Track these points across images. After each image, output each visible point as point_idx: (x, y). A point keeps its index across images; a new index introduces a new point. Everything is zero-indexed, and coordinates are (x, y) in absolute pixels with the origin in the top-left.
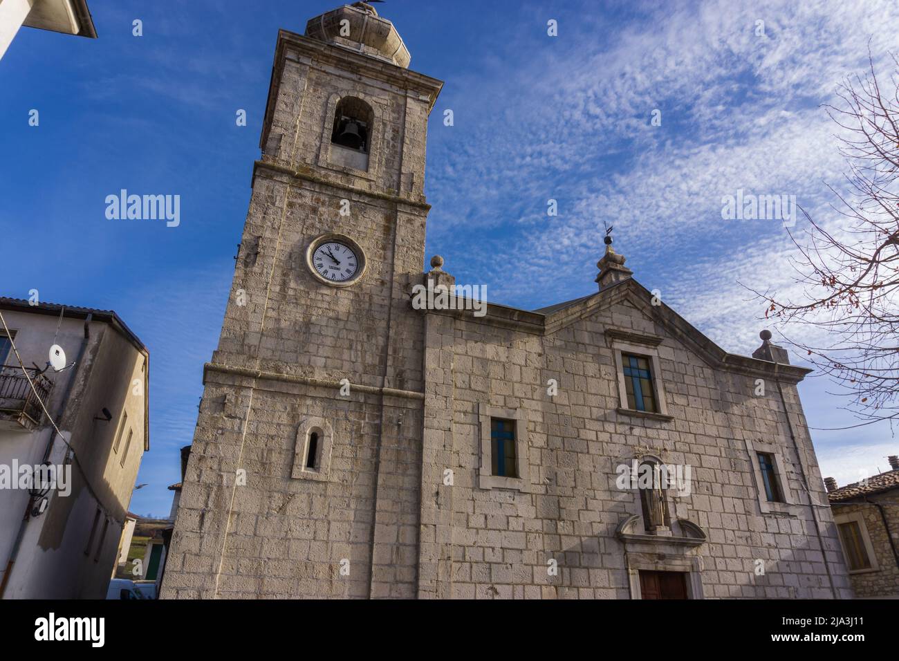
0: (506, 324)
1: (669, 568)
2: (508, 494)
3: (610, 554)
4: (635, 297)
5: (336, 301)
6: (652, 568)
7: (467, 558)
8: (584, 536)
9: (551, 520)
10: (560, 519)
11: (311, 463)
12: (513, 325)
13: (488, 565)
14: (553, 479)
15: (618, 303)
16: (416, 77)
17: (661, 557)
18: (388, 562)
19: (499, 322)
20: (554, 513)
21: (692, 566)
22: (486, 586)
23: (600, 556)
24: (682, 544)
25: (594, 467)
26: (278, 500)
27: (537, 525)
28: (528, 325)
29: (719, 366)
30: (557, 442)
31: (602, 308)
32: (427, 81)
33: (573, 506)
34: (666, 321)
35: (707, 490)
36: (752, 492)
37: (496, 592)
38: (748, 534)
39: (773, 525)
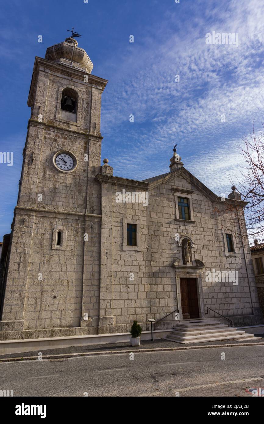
0: (133, 187)
1: (191, 277)
2: (133, 252)
3: (170, 272)
4: (184, 175)
5: (66, 179)
6: (185, 277)
7: (118, 276)
8: (160, 266)
9: (149, 261)
10: (152, 260)
11: (59, 243)
13: (125, 278)
14: (150, 246)
15: (177, 177)
16: (96, 78)
17: (188, 273)
18: (89, 278)
19: (130, 186)
20: (150, 258)
21: (199, 276)
22: (125, 285)
23: (166, 273)
24: (196, 268)
25: (165, 241)
26: (47, 257)
27: (144, 263)
28: (142, 187)
29: (214, 201)
30: (152, 232)
31: (171, 179)
32: (101, 80)
33: (156, 256)
34: (196, 184)
35: (207, 248)
36: (223, 249)
37: (128, 287)
38: (220, 264)
39: (229, 260)
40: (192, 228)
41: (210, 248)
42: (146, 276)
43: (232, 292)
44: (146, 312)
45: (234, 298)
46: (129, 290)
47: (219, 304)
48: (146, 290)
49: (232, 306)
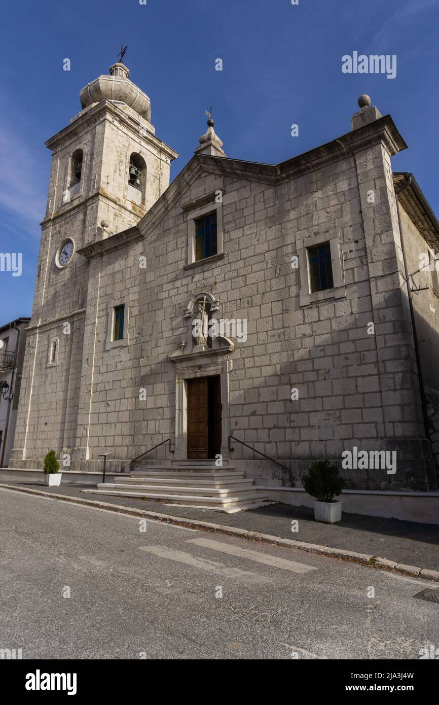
0: (123, 244)
1: (205, 374)
2: (118, 350)
3: (167, 372)
6: (192, 376)
7: (98, 390)
8: (153, 364)
9: (137, 359)
10: (142, 357)
11: (54, 358)
12: (128, 242)
13: (106, 392)
14: (140, 333)
15: (197, 179)
17: (200, 367)
20: (140, 353)
21: (223, 369)
22: (105, 403)
23: (160, 375)
24: (215, 354)
25: (165, 316)
26: (44, 379)
27: (130, 364)
28: (132, 238)
29: (278, 181)
30: (145, 308)
31: (183, 193)
33: (148, 347)
35: (248, 303)
36: (293, 290)
37: (109, 405)
38: (282, 330)
39: (312, 314)
40: (217, 271)
41: (257, 300)
42: (132, 385)
43: (312, 398)
44: (128, 444)
45: (316, 411)
46: (109, 409)
47: (270, 429)
48: (130, 408)
49: (305, 434)
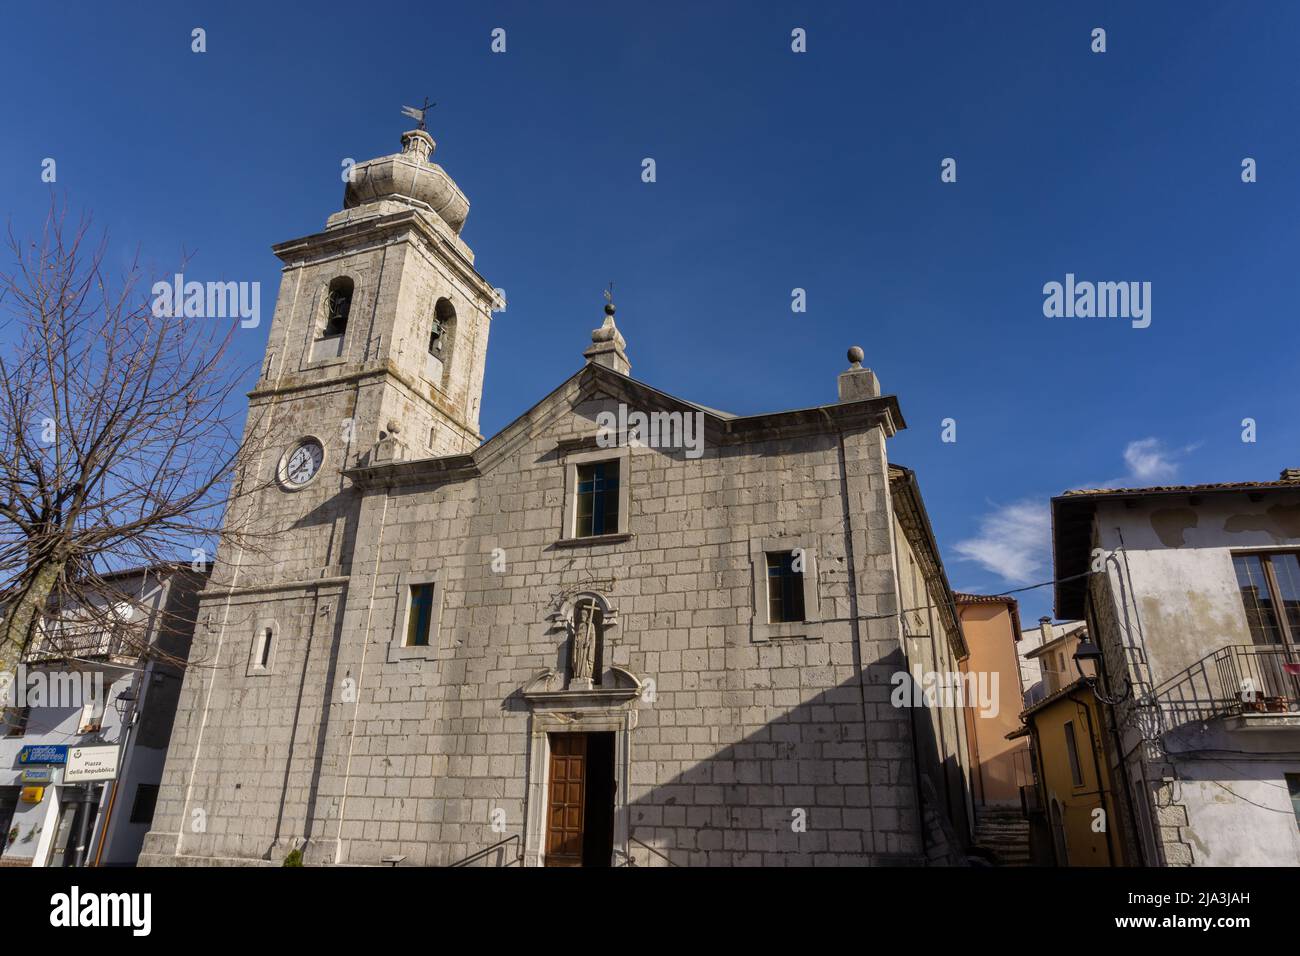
0: (438, 477)
1: (588, 728)
2: (415, 663)
4: (605, 385)
6: (564, 729)
7: (368, 732)
9: (455, 685)
10: (465, 684)
11: (264, 662)
12: (448, 475)
13: (385, 738)
14: (464, 640)
15: (586, 400)
17: (576, 716)
18: (305, 741)
19: (430, 477)
20: (460, 677)
21: (620, 723)
22: (382, 758)
23: (502, 720)
24: (607, 700)
25: (515, 618)
26: (237, 698)
27: (440, 693)
29: (725, 440)
30: (477, 598)
31: (560, 415)
33: (479, 668)
35: (668, 622)
36: (745, 614)
37: (389, 764)
38: (723, 674)
39: (772, 656)
40: (616, 560)
41: (684, 618)
42: (442, 732)
43: (767, 785)
44: (428, 838)
45: (773, 806)
46: (391, 771)
47: (698, 829)
48: (435, 773)
49: (756, 841)
